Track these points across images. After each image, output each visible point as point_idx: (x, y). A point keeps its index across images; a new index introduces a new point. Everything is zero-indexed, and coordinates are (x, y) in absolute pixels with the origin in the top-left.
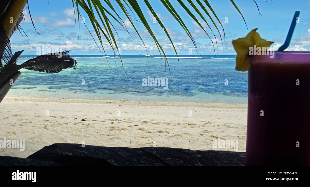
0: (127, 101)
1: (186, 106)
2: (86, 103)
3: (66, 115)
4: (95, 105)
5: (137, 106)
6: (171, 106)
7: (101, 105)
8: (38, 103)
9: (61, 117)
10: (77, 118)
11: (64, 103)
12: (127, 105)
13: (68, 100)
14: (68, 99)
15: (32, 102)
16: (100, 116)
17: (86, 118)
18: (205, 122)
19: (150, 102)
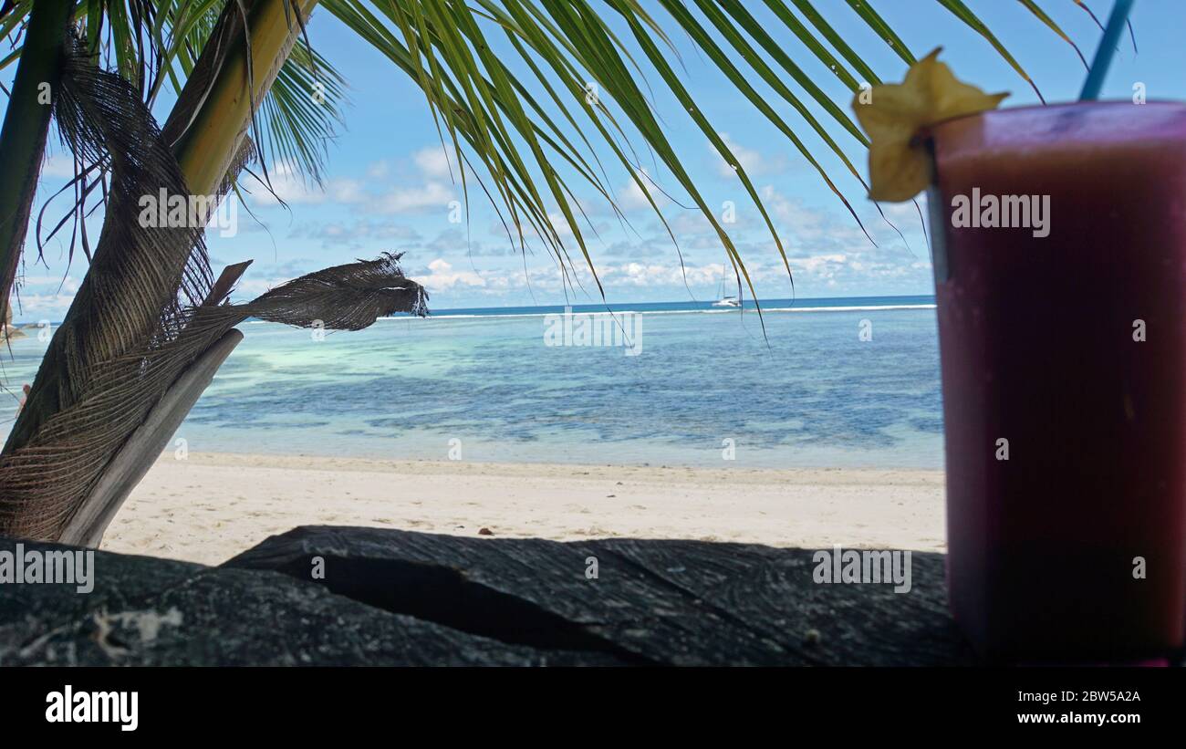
0: (647, 470)
1: (865, 484)
2: (500, 475)
3: (426, 517)
4: (530, 483)
5: (680, 485)
6: (806, 484)
7: (553, 481)
8: (332, 474)
9: (408, 521)
10: (462, 527)
11: (421, 476)
12: (645, 483)
13: (438, 465)
14: (438, 463)
15: (313, 471)
16: (548, 519)
17: (495, 527)
18: (935, 540)
19: (730, 470)
